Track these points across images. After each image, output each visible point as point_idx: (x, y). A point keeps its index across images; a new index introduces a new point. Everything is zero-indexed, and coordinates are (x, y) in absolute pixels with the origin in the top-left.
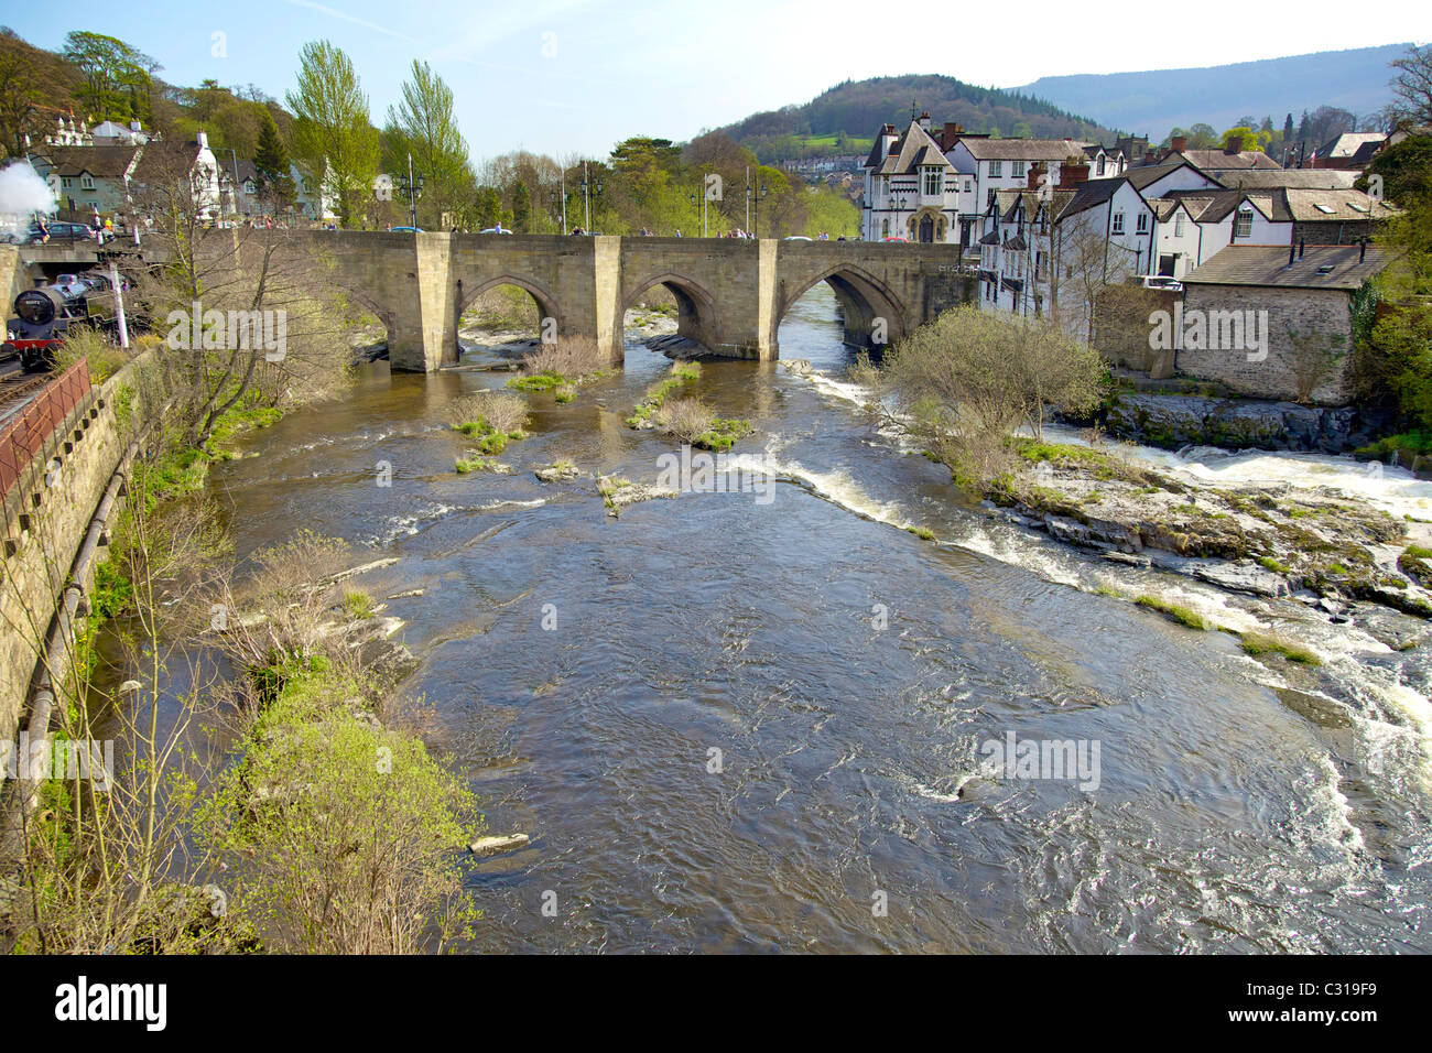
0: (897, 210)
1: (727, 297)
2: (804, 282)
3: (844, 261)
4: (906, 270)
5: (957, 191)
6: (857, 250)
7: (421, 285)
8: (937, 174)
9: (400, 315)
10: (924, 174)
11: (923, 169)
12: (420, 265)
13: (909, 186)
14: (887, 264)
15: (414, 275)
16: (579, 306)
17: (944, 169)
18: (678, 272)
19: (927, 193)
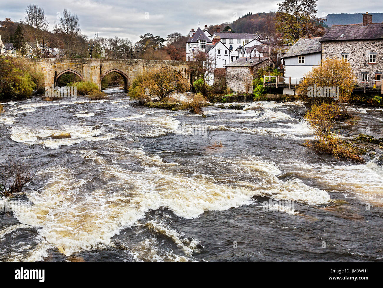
1: (131, 76)
3: (166, 66)
4: (185, 69)
7: (44, 72)
8: (204, 42)
9: (39, 80)
11: (200, 41)
12: (45, 66)
13: (196, 46)
14: (179, 67)
15: (43, 69)
16: (88, 77)
17: (206, 41)
18: (117, 69)
19: (201, 48)
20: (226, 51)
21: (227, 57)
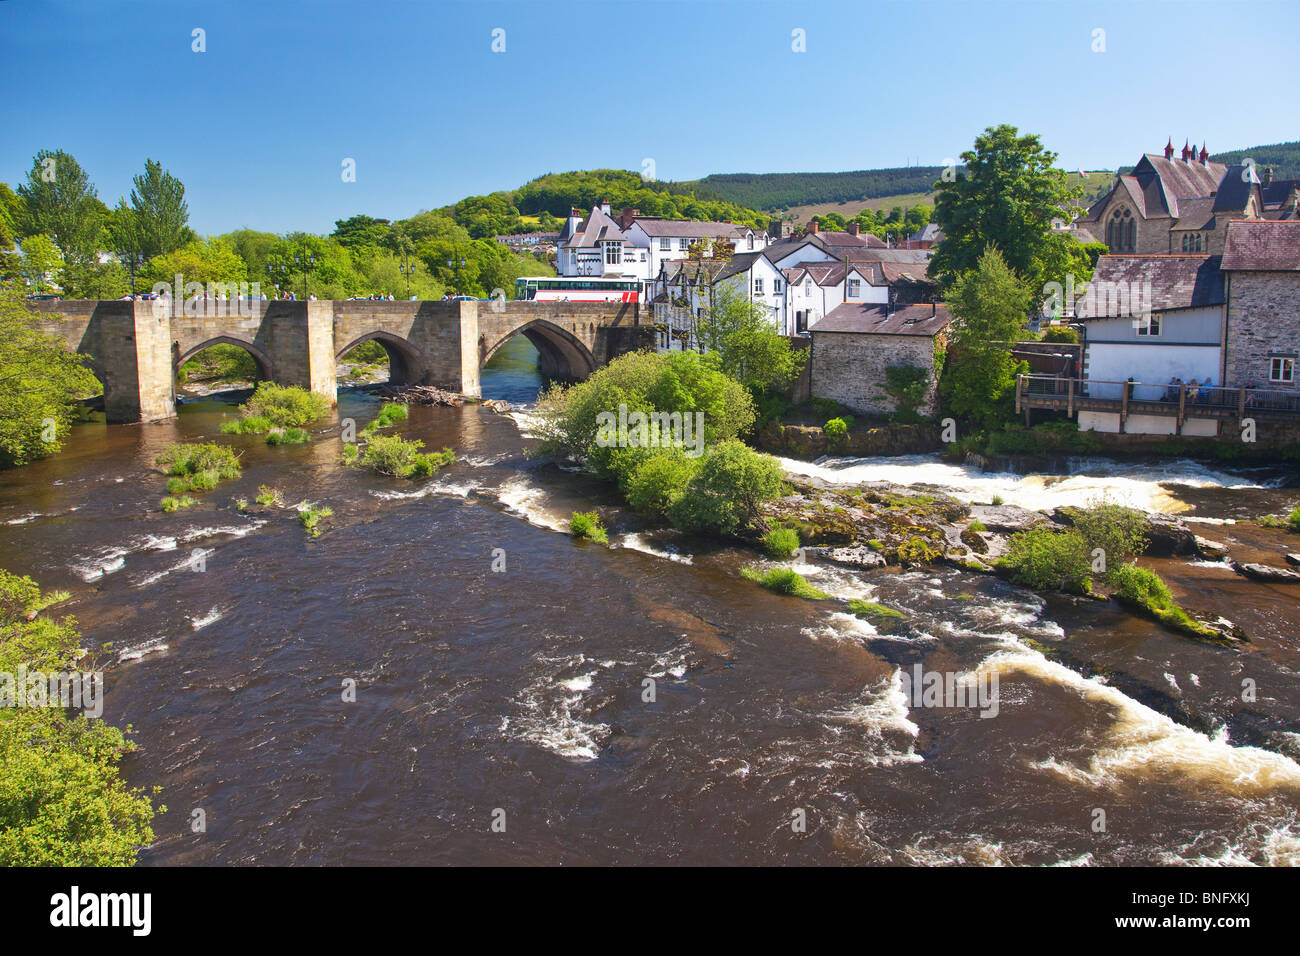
0: (584, 276)
2: (503, 336)
3: (537, 318)
4: (592, 324)
5: (634, 261)
6: (548, 309)
7: (138, 347)
8: (616, 248)
9: (116, 373)
10: (605, 247)
11: (605, 243)
12: (138, 329)
13: (593, 257)
14: (575, 320)
15: (131, 338)
16: (293, 361)
17: (623, 243)
18: (387, 329)
19: (609, 263)
20: (777, 283)
21: (780, 299)
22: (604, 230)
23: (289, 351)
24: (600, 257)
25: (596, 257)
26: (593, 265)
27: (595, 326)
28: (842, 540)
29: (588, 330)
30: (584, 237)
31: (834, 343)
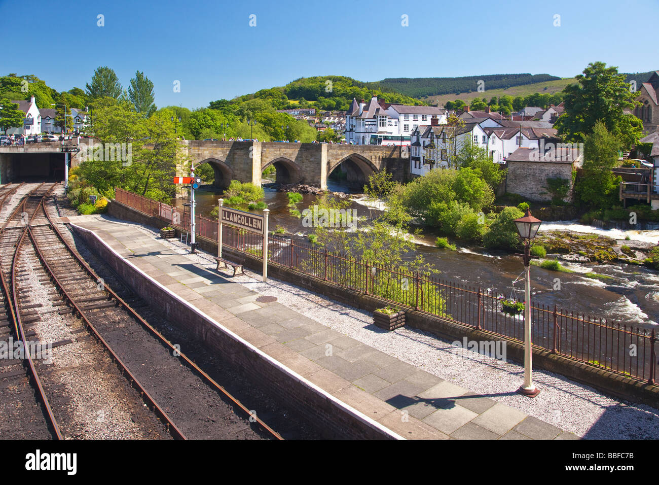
0: (369, 132)
2: (338, 161)
4: (379, 156)
5: (392, 125)
6: (359, 148)
8: (384, 118)
10: (379, 118)
11: (379, 116)
13: (373, 123)
14: (372, 154)
16: (244, 171)
17: (387, 116)
18: (286, 157)
19: (380, 126)
20: (484, 137)
21: (485, 145)
22: (378, 110)
23: (242, 166)
24: (376, 123)
25: (374, 123)
26: (372, 127)
27: (381, 157)
28: (566, 251)
29: (377, 159)
30: (368, 113)
31: (518, 167)
